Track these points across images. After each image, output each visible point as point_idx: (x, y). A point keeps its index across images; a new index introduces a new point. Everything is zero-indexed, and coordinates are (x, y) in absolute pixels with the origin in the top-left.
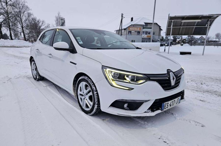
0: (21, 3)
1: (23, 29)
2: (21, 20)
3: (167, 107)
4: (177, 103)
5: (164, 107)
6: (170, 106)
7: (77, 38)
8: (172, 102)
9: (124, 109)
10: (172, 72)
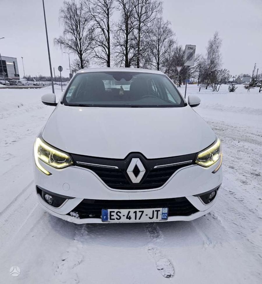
0: (162, 26)
1: (158, 66)
2: (159, 52)
3: (117, 218)
4: (151, 217)
5: (109, 217)
6: (127, 218)
7: (71, 88)
8: (134, 213)
9: (46, 201)
10: (139, 159)
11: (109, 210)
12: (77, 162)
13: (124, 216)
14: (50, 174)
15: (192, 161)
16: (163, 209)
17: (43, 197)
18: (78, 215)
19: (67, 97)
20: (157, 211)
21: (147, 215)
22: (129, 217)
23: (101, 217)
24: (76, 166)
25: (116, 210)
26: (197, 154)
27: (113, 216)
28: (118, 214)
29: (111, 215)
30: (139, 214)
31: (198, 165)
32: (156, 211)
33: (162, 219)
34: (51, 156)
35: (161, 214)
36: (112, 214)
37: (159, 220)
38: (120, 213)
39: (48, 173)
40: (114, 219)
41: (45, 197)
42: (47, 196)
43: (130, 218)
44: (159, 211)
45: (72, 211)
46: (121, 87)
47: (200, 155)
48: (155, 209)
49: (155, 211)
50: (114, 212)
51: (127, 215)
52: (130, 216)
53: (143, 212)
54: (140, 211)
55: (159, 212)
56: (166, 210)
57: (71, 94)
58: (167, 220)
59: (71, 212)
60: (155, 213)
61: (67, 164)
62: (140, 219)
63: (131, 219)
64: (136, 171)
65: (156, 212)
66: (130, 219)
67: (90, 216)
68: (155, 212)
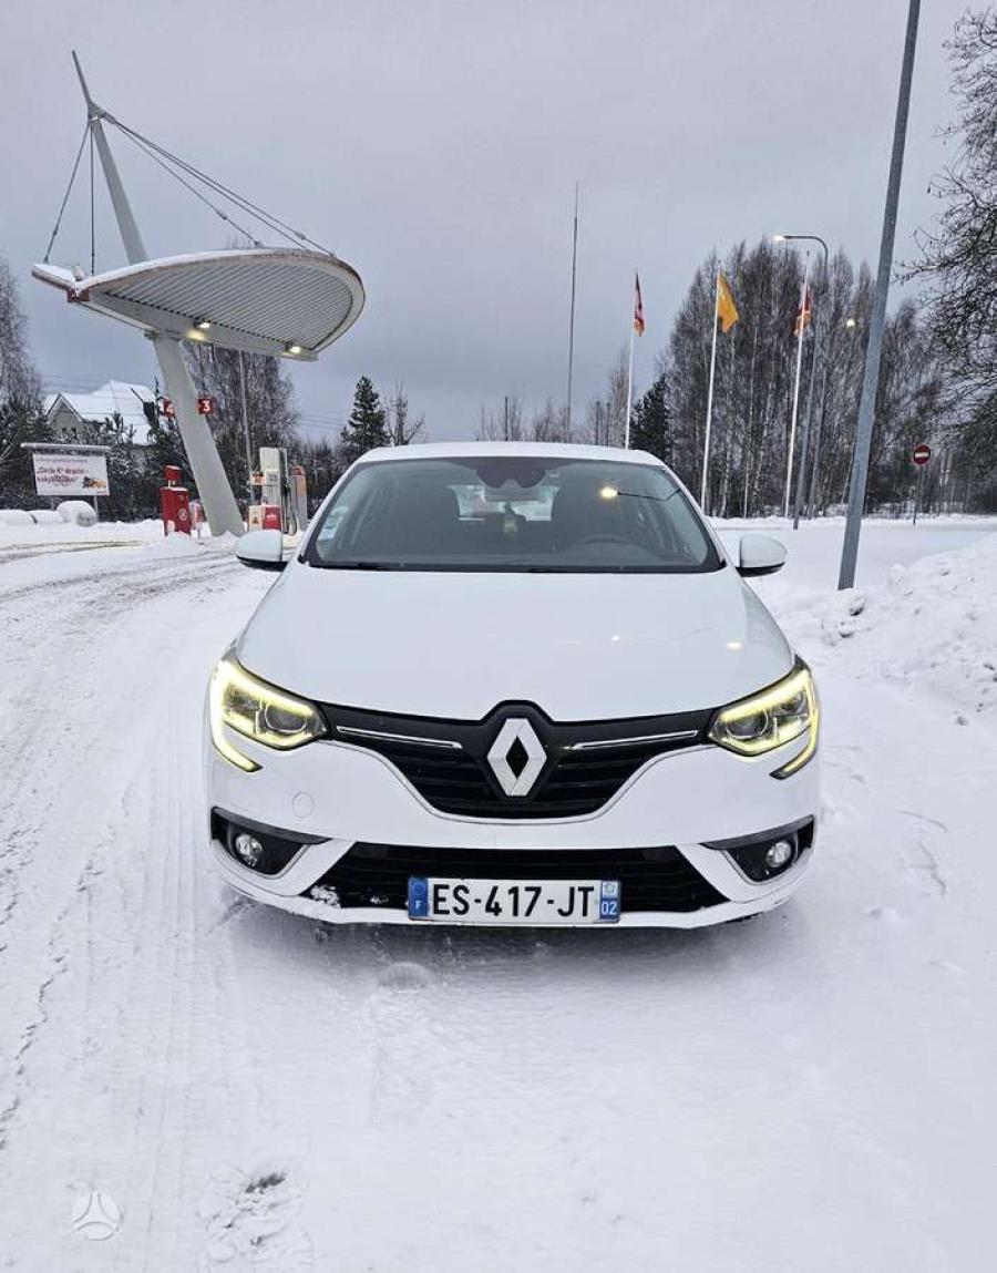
3: (456, 909)
4: (566, 909)
5: (431, 903)
6: (488, 909)
7: (333, 512)
8: (510, 892)
9: (240, 858)
10: (526, 721)
11: (432, 882)
12: (338, 728)
13: (478, 901)
14: (257, 768)
15: (696, 732)
16: (605, 884)
17: (230, 847)
18: (334, 897)
19: (322, 541)
20: (586, 890)
21: (551, 902)
22: (493, 906)
23: (407, 903)
24: (334, 742)
25: (454, 882)
26: (716, 711)
27: (444, 899)
28: (461, 893)
29: (437, 899)
30: (525, 898)
31: (719, 745)
32: (580, 889)
33: (602, 917)
34: (262, 713)
35: (596, 902)
36: (442, 893)
37: (592, 920)
38: (466, 891)
39: (250, 766)
40: (447, 912)
41: (237, 845)
42: (242, 841)
43: (497, 910)
44: (592, 889)
45: (319, 883)
46: (508, 508)
47: (728, 716)
48: (577, 884)
49: (576, 889)
50: (446, 887)
51: (488, 898)
52: (497, 904)
53: (538, 890)
54: (528, 889)
55: (590, 893)
56: (612, 888)
57: (334, 530)
58: (617, 922)
59: (313, 886)
60: (579, 896)
61: (309, 735)
62: (528, 914)
63: (501, 914)
64: (517, 758)
65: (582, 893)
66: (496, 914)
67: (373, 900)
68: (576, 892)
